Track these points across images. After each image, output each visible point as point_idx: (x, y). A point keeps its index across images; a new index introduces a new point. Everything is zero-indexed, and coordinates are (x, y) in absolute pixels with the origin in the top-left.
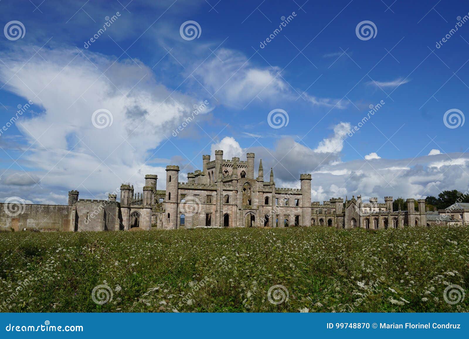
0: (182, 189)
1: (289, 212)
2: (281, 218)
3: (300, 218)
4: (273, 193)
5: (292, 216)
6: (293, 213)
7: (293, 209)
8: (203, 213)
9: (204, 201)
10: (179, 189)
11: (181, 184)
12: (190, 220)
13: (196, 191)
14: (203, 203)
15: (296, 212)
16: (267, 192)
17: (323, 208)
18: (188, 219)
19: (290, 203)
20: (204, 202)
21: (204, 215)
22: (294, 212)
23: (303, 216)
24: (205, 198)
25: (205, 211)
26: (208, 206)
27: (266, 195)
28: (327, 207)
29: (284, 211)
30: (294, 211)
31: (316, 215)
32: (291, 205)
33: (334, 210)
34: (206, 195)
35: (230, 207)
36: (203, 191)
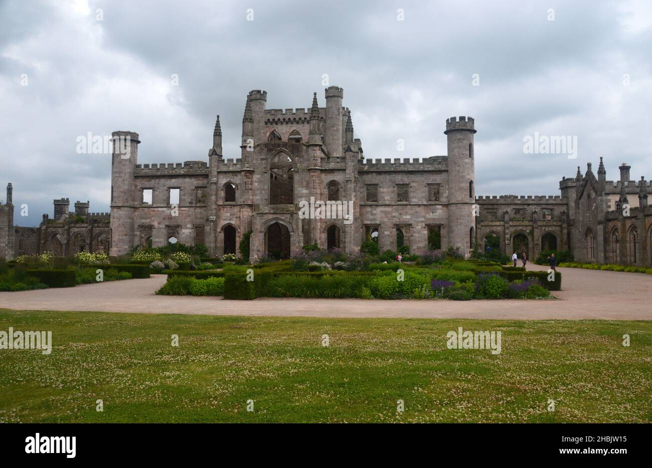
0: (143, 177)
1: (408, 217)
2: (386, 233)
3: (443, 232)
4: (347, 171)
5: (419, 227)
6: (422, 219)
7: (421, 210)
8: (189, 226)
9: (189, 200)
10: (136, 177)
11: (143, 167)
12: (160, 242)
13: (173, 180)
14: (188, 205)
15: (431, 216)
16: (332, 171)
17: (529, 205)
18: (157, 240)
19: (412, 195)
20: (191, 203)
21: (190, 231)
22: (424, 217)
23: (450, 227)
24: (191, 195)
25: (192, 222)
26: (198, 210)
27: (327, 178)
28: (542, 202)
29: (394, 214)
30: (423, 214)
31: (502, 223)
32: (414, 201)
33: (564, 208)
34: (194, 188)
35: (236, 209)
36: (187, 180)
